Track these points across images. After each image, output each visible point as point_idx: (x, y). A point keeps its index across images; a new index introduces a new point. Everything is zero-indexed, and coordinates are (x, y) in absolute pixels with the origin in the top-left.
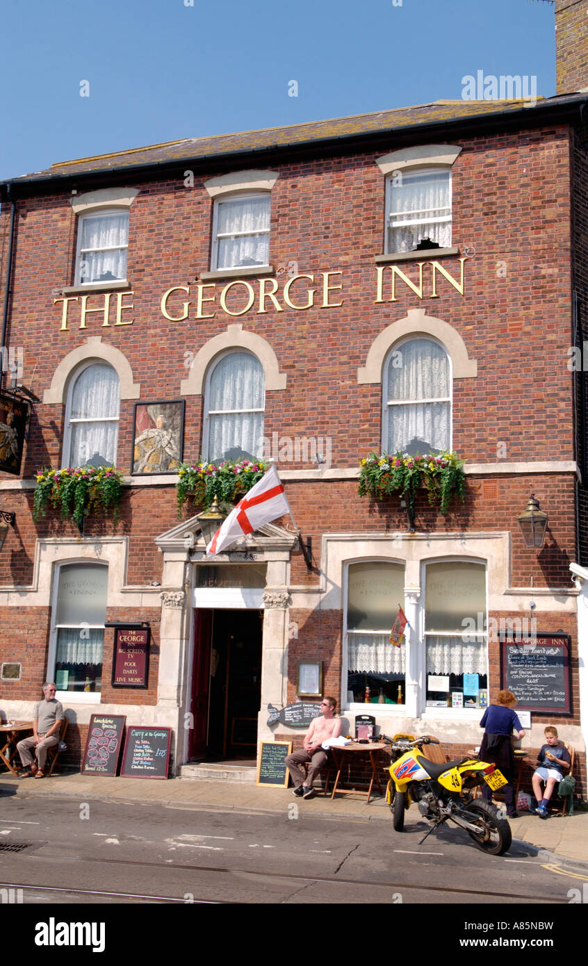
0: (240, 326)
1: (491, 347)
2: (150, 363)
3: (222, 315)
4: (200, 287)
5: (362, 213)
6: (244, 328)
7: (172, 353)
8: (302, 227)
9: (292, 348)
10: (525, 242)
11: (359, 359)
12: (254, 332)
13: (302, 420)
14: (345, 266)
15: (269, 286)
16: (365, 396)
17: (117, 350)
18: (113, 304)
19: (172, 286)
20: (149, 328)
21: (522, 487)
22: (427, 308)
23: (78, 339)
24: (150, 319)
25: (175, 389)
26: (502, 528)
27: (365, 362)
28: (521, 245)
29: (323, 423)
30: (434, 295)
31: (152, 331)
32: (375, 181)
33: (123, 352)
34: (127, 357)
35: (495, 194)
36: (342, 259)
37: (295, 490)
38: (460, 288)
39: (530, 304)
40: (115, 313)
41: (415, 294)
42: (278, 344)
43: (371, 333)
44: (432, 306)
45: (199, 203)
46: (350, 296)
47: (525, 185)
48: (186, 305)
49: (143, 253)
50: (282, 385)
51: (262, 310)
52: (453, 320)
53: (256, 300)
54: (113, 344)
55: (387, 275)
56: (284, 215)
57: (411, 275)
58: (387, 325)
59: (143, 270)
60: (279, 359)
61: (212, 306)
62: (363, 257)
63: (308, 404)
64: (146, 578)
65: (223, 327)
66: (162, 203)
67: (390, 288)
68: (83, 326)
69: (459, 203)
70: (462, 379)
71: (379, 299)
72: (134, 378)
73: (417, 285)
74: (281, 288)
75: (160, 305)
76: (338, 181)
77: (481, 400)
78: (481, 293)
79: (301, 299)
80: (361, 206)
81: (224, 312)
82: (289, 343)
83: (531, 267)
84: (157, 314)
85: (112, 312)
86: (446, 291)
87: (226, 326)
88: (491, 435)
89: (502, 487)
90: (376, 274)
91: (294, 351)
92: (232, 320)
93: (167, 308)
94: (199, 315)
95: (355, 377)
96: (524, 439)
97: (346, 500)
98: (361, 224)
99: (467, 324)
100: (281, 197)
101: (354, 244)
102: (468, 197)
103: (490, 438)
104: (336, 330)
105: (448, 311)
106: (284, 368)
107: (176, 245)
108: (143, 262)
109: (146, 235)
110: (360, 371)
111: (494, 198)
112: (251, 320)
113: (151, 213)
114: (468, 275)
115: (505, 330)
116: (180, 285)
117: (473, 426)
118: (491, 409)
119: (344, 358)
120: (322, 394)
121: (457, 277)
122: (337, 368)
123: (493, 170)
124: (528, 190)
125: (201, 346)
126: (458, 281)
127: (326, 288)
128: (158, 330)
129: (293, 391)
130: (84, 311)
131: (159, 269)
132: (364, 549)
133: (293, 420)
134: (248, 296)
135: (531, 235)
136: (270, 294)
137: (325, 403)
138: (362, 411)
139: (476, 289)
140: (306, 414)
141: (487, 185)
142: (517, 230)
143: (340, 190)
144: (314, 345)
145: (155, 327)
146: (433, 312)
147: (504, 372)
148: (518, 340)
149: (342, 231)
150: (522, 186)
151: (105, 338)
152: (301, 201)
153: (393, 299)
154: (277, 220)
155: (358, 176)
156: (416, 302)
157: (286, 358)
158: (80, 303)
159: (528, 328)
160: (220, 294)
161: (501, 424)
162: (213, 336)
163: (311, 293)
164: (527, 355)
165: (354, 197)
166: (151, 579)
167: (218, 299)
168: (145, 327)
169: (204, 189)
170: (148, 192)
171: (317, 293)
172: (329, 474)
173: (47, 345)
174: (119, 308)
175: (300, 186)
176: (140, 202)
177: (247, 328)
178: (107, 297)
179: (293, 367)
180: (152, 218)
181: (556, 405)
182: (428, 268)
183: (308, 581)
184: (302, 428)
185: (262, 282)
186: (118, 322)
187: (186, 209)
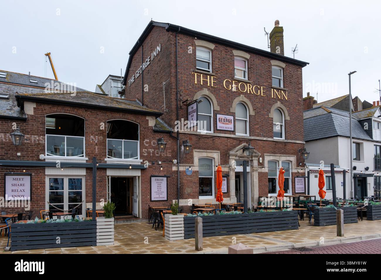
1: (292, 114)
2: (221, 101)
4: (234, 82)
7: (227, 99)
8: (256, 72)
12: (247, 98)
13: (258, 124)
14: (266, 86)
15: (250, 86)
16: (270, 121)
17: (212, 94)
18: (210, 79)
19: (226, 79)
20: (221, 90)
21: (297, 146)
22: (281, 102)
23: (201, 88)
24: (221, 87)
25: (229, 110)
26: (294, 155)
27: (270, 112)
29: (262, 126)
30: (282, 99)
31: (221, 91)
32: (270, 66)
33: (214, 95)
34: (215, 97)
36: (264, 84)
37: (258, 142)
38: (286, 99)
41: (279, 98)
42: (252, 103)
43: (271, 105)
45: (231, 56)
46: (267, 94)
47: (296, 78)
48: (230, 86)
49: (217, 66)
50: (254, 114)
51: (248, 92)
52: (285, 106)
53: (247, 89)
54: (211, 92)
55: (274, 91)
56: (252, 68)
57: (278, 93)
58: (274, 104)
59: (218, 71)
60: (253, 107)
61: (237, 88)
62: (269, 85)
63: (259, 120)
64: (225, 163)
65: (239, 95)
66: (221, 52)
67: (274, 94)
68: (202, 84)
70: (287, 120)
71: (272, 97)
72: (218, 104)
73: (279, 95)
74: (252, 88)
75: (223, 83)
76: (263, 63)
77: (290, 126)
79: (257, 92)
80: (268, 71)
81: (240, 90)
84: (223, 86)
85: (210, 82)
86: (284, 99)
87: (240, 94)
89: (294, 146)
90: (271, 90)
91: (256, 106)
92: (242, 93)
93: (225, 85)
94: (234, 90)
95: (268, 115)
96: (297, 136)
98: (268, 76)
99: (287, 108)
100: (251, 62)
101: (267, 81)
102: (287, 77)
103: (292, 135)
104: (264, 102)
105: (285, 104)
106: (254, 110)
107: (226, 67)
109: (218, 61)
110: (269, 114)
112: (246, 95)
113: (219, 54)
114: (288, 96)
115: (294, 111)
116: (228, 79)
117: (289, 131)
118: (292, 128)
119: (266, 110)
120: (261, 118)
121: (286, 96)
122: (264, 112)
123: (291, 72)
125: (235, 99)
127: (262, 91)
128: (223, 91)
129: (256, 116)
130: (202, 79)
131: (222, 72)
132: (272, 158)
133: (257, 124)
134: (245, 87)
136: (250, 89)
137: (263, 121)
139: (289, 100)
140: (259, 123)
142: (295, 88)
143: (263, 66)
144: (260, 105)
145: (222, 90)
147: (294, 120)
148: (296, 113)
149: (264, 77)
151: (209, 90)
152: (255, 65)
153: (275, 98)
155: (267, 63)
158: (200, 76)
160: (238, 85)
161: (294, 132)
162: (237, 97)
164: (297, 117)
166: (226, 163)
168: (220, 89)
169: (233, 52)
170: (217, 47)
171: (260, 92)
172: (265, 139)
173: (191, 87)
174: (212, 81)
175: (255, 61)
176: (216, 49)
177: (245, 97)
178: (208, 76)
179: (256, 110)
180: (219, 56)
181: (301, 129)
182: (281, 92)
183: (261, 165)
184: (258, 126)
185: (248, 84)
186: (212, 86)
187: (228, 57)
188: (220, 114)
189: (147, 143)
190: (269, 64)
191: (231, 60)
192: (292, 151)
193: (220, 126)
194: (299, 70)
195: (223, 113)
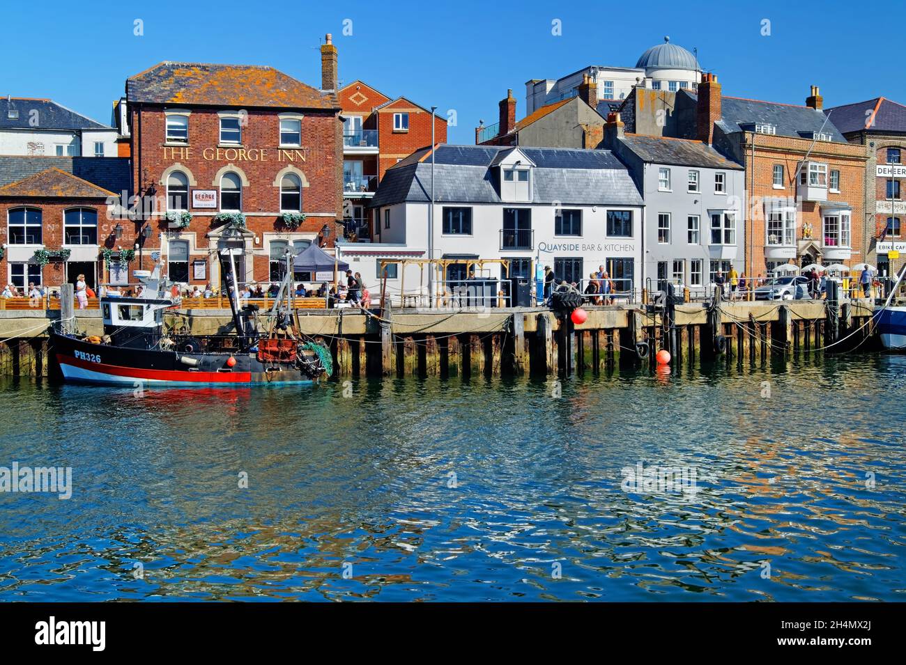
1: (313, 178)
2: (200, 174)
3: (226, 160)
4: (218, 150)
5: (273, 131)
7: (208, 171)
8: (253, 133)
11: (273, 179)
12: (238, 167)
14: (268, 148)
15: (243, 152)
16: (275, 191)
17: (187, 168)
18: (184, 151)
19: (207, 148)
21: (322, 220)
23: (172, 163)
24: (199, 159)
25: (209, 183)
27: (276, 180)
28: (322, 148)
29: (262, 198)
30: (296, 161)
31: (200, 163)
32: (277, 119)
33: (190, 169)
34: (191, 171)
35: (314, 131)
36: (266, 145)
37: (253, 219)
38: (304, 160)
39: (325, 167)
41: (290, 160)
42: (246, 172)
43: (277, 171)
44: (296, 164)
45: (216, 119)
46: (270, 158)
47: (323, 130)
48: (213, 155)
49: (195, 134)
50: (249, 185)
51: (240, 159)
52: (302, 169)
53: (238, 156)
54: (185, 166)
55: (282, 153)
57: (289, 154)
58: (281, 169)
59: (195, 141)
60: (247, 176)
61: (223, 157)
62: (274, 146)
63: (257, 192)
64: (204, 246)
65: (226, 164)
66: (201, 117)
67: (283, 157)
68: (173, 158)
69: (303, 132)
70: (304, 188)
71: (279, 160)
73: (291, 157)
74: (247, 153)
75: (203, 154)
76: (265, 119)
77: (310, 194)
78: (310, 162)
79: (254, 157)
80: (272, 129)
82: (250, 171)
83: (325, 155)
84: (202, 157)
85: (185, 155)
86: (300, 160)
87: (228, 164)
88: (313, 205)
89: (316, 220)
90: (278, 152)
91: (252, 174)
92: (230, 162)
93: (206, 155)
94: (218, 159)
95: (272, 184)
96: (322, 206)
97: (270, 222)
98: (273, 135)
99: (305, 170)
101: (271, 141)
102: (307, 131)
104: (266, 169)
105: (302, 167)
106: (248, 179)
108: (195, 137)
109: (195, 128)
110: (274, 183)
111: (314, 133)
112: (236, 163)
113: (197, 120)
114: (307, 156)
115: (317, 174)
116: (210, 147)
117: (308, 202)
118: (313, 197)
119: (268, 178)
120: (261, 189)
121: (303, 156)
122: (266, 181)
123: (314, 123)
124: (324, 132)
125: (219, 170)
127: (262, 154)
128: (203, 163)
129: (252, 187)
130: (173, 153)
131: (201, 141)
132: (275, 237)
133: (252, 197)
134: (235, 154)
135: (324, 146)
136: (243, 155)
137: (262, 192)
138: (274, 195)
139: (309, 160)
140: (256, 195)
141: (312, 128)
142: (321, 144)
143: (266, 122)
144: (258, 173)
146: (296, 166)
147: (317, 186)
148: (321, 177)
149: (267, 136)
151: (182, 163)
152: (252, 124)
153: (284, 161)
154: (244, 129)
155: (271, 117)
156: (291, 162)
157: (249, 176)
158: (171, 150)
159: (324, 174)
160: (225, 152)
161: (316, 202)
162: (223, 167)
163: (257, 156)
164: (323, 182)
165: (271, 125)
166: (206, 246)
168: (197, 161)
169: (217, 114)
170: (195, 112)
171: (260, 156)
172: (264, 214)
173: (158, 164)
174: (187, 153)
175: (252, 119)
176: (193, 115)
177: (235, 165)
178: (182, 149)
179: (252, 179)
180: (197, 122)
182: (294, 152)
183: (259, 246)
184: (255, 200)
185: (240, 150)
186: (187, 158)
187: (210, 121)
188: (199, 189)
189: (105, 228)
191: (215, 124)
192: (311, 228)
193: (196, 203)
194: (329, 118)
195: (201, 188)
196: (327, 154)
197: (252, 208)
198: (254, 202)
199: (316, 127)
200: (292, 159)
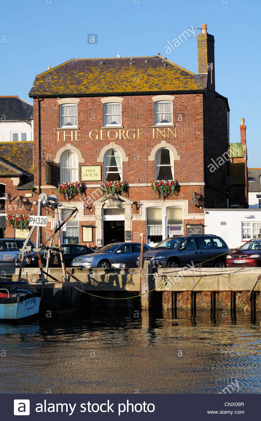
0: (114, 143)
1: (184, 152)
2: (87, 152)
3: (108, 139)
4: (101, 131)
5: (148, 112)
6: (115, 143)
7: (93, 149)
8: (131, 115)
9: (129, 150)
10: (192, 125)
11: (148, 154)
12: (118, 145)
13: (133, 170)
14: (144, 128)
15: (122, 132)
16: (150, 164)
17: (76, 148)
18: (74, 134)
19: (92, 130)
20: (86, 142)
21: (191, 189)
22: (167, 141)
23: (64, 144)
24: (86, 139)
25: (96, 160)
26: (186, 199)
27: (150, 155)
28: (191, 125)
29: (139, 171)
30: (168, 137)
31: (87, 143)
32: (151, 104)
33: (78, 149)
34: (79, 150)
35: (184, 111)
36: (143, 125)
37: (132, 189)
38: (175, 136)
39: (193, 141)
40: (75, 136)
41: (163, 137)
42: (125, 149)
43: (152, 147)
44: (168, 140)
45: (99, 105)
46: (145, 136)
48: (97, 136)
49: (83, 119)
50: (127, 160)
51: (120, 138)
52: (174, 144)
53: (118, 135)
54: (75, 146)
55: (155, 131)
56: (126, 111)
57: (162, 131)
58: (156, 145)
59: (83, 124)
60: (126, 153)
61: (105, 137)
62: (149, 125)
63: (135, 166)
64: (90, 213)
65: (109, 143)
66: (87, 104)
67: (156, 134)
68: (65, 140)
69: (175, 112)
70: (176, 161)
71: (154, 137)
72: (82, 156)
73: (164, 134)
74: (126, 133)
75: (89, 135)
76: (141, 103)
77: (181, 166)
78: (181, 138)
79: (132, 136)
80: (148, 110)
81: (109, 138)
82: (129, 148)
83: (194, 131)
84: (88, 138)
85: (74, 136)
86: (172, 137)
87: (110, 142)
88: (184, 175)
89: (187, 189)
90: (153, 130)
91: (130, 151)
92: (111, 141)
93: (91, 136)
94: (101, 139)
95: (148, 159)
96: (192, 176)
97: (146, 192)
98: (148, 116)
99: (177, 146)
100: (124, 106)
101: (146, 121)
102: (177, 111)
103: (184, 176)
104: (142, 145)
105: (172, 142)
108: (83, 122)
109: (83, 114)
110: (149, 157)
111: (184, 112)
112: (117, 141)
114: (177, 132)
115: (187, 148)
116: (95, 129)
117: (179, 173)
118: (184, 169)
119: (144, 153)
120: (138, 163)
121: (174, 132)
122: (143, 156)
123: (184, 104)
124: (193, 111)
125: (103, 148)
126: (175, 134)
127: (139, 133)
128: (89, 143)
129: (131, 162)
130: (64, 136)
131: (88, 124)
133: (131, 170)
134: (116, 134)
135: (194, 123)
136: (123, 134)
137: (139, 166)
138: (150, 168)
139: (180, 136)
140: (134, 168)
141: (182, 108)
142: (190, 121)
143: (142, 105)
144: (136, 149)
146: (168, 142)
147: (187, 159)
148: (190, 151)
149: (143, 117)
150: (191, 109)
151: (72, 144)
152: (130, 107)
153: (157, 138)
154: (124, 113)
155: (146, 101)
156: (163, 139)
157: (128, 152)
158: (63, 133)
159: (193, 148)
160: (107, 133)
161: (186, 172)
162: (106, 145)
163: (134, 134)
164: (192, 155)
165: (146, 108)
166: (92, 213)
167: (107, 135)
169: (101, 101)
170: (83, 100)
171: (136, 135)
173: (53, 145)
175: (130, 103)
176: (81, 103)
178: (72, 132)
179: (130, 155)
180: (84, 108)
181: (200, 168)
182: (166, 130)
184: (133, 172)
185: (120, 130)
186: (76, 140)
187: (95, 107)
188: (86, 165)
190: (150, 102)
191: (99, 109)
192: (183, 196)
194: (196, 98)
195: (88, 164)
196: (195, 129)
197: (130, 180)
198: (132, 175)
199: (186, 107)
200: (164, 136)
